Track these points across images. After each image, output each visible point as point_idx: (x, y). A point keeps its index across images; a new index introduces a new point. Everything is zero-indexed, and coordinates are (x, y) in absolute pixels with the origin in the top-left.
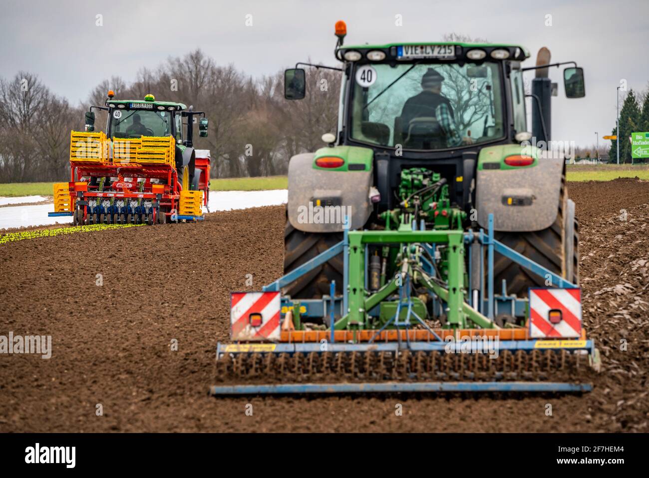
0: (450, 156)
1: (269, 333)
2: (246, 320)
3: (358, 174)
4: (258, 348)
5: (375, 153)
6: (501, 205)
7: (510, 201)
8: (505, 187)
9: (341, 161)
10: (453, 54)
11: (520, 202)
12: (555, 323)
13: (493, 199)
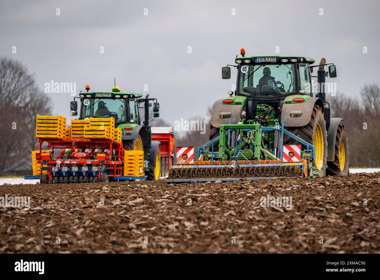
0: (276, 99)
1: (190, 162)
2: (182, 157)
3: (238, 106)
4: (185, 167)
5: (247, 98)
6: (289, 117)
7: (293, 115)
8: (292, 110)
9: (232, 101)
10: (276, 60)
11: (297, 116)
12: (291, 157)
13: (287, 115)
